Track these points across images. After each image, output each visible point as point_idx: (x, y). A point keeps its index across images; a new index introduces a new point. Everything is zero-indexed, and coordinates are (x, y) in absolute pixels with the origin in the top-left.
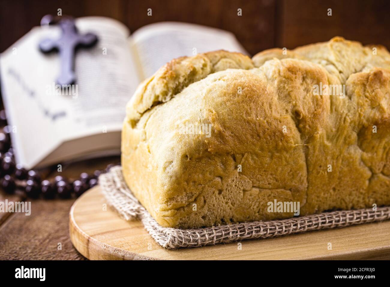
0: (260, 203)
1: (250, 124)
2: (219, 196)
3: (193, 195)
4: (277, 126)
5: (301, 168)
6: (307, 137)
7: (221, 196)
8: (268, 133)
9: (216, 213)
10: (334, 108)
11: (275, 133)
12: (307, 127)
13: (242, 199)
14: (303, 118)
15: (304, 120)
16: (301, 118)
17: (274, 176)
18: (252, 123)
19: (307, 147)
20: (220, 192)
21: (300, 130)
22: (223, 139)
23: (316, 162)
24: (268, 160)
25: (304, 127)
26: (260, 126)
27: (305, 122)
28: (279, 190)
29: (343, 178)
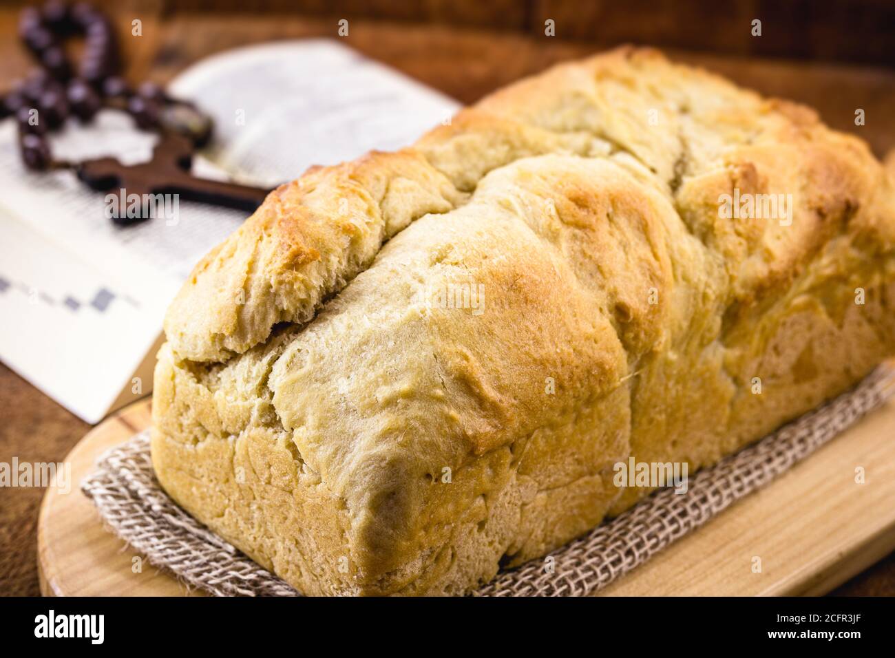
0: (547, 521)
1: (545, 367)
2: (480, 535)
3: (432, 552)
4: (592, 355)
5: (622, 422)
6: (639, 356)
7: (483, 534)
8: (578, 377)
9: (471, 571)
10: (679, 273)
11: (589, 372)
12: (642, 335)
13: (517, 525)
14: (634, 319)
15: (636, 322)
16: (629, 321)
17: (576, 456)
18: (550, 363)
19: (638, 377)
20: (481, 525)
21: (626, 346)
22: (500, 418)
23: (650, 400)
24: (569, 429)
25: (636, 337)
26: (563, 366)
27: (638, 325)
28: (581, 481)
29: (690, 417)
